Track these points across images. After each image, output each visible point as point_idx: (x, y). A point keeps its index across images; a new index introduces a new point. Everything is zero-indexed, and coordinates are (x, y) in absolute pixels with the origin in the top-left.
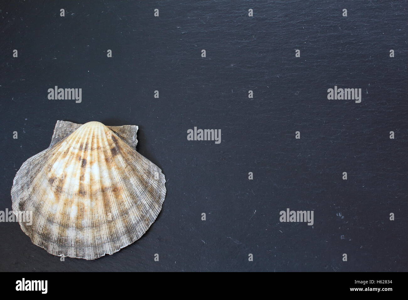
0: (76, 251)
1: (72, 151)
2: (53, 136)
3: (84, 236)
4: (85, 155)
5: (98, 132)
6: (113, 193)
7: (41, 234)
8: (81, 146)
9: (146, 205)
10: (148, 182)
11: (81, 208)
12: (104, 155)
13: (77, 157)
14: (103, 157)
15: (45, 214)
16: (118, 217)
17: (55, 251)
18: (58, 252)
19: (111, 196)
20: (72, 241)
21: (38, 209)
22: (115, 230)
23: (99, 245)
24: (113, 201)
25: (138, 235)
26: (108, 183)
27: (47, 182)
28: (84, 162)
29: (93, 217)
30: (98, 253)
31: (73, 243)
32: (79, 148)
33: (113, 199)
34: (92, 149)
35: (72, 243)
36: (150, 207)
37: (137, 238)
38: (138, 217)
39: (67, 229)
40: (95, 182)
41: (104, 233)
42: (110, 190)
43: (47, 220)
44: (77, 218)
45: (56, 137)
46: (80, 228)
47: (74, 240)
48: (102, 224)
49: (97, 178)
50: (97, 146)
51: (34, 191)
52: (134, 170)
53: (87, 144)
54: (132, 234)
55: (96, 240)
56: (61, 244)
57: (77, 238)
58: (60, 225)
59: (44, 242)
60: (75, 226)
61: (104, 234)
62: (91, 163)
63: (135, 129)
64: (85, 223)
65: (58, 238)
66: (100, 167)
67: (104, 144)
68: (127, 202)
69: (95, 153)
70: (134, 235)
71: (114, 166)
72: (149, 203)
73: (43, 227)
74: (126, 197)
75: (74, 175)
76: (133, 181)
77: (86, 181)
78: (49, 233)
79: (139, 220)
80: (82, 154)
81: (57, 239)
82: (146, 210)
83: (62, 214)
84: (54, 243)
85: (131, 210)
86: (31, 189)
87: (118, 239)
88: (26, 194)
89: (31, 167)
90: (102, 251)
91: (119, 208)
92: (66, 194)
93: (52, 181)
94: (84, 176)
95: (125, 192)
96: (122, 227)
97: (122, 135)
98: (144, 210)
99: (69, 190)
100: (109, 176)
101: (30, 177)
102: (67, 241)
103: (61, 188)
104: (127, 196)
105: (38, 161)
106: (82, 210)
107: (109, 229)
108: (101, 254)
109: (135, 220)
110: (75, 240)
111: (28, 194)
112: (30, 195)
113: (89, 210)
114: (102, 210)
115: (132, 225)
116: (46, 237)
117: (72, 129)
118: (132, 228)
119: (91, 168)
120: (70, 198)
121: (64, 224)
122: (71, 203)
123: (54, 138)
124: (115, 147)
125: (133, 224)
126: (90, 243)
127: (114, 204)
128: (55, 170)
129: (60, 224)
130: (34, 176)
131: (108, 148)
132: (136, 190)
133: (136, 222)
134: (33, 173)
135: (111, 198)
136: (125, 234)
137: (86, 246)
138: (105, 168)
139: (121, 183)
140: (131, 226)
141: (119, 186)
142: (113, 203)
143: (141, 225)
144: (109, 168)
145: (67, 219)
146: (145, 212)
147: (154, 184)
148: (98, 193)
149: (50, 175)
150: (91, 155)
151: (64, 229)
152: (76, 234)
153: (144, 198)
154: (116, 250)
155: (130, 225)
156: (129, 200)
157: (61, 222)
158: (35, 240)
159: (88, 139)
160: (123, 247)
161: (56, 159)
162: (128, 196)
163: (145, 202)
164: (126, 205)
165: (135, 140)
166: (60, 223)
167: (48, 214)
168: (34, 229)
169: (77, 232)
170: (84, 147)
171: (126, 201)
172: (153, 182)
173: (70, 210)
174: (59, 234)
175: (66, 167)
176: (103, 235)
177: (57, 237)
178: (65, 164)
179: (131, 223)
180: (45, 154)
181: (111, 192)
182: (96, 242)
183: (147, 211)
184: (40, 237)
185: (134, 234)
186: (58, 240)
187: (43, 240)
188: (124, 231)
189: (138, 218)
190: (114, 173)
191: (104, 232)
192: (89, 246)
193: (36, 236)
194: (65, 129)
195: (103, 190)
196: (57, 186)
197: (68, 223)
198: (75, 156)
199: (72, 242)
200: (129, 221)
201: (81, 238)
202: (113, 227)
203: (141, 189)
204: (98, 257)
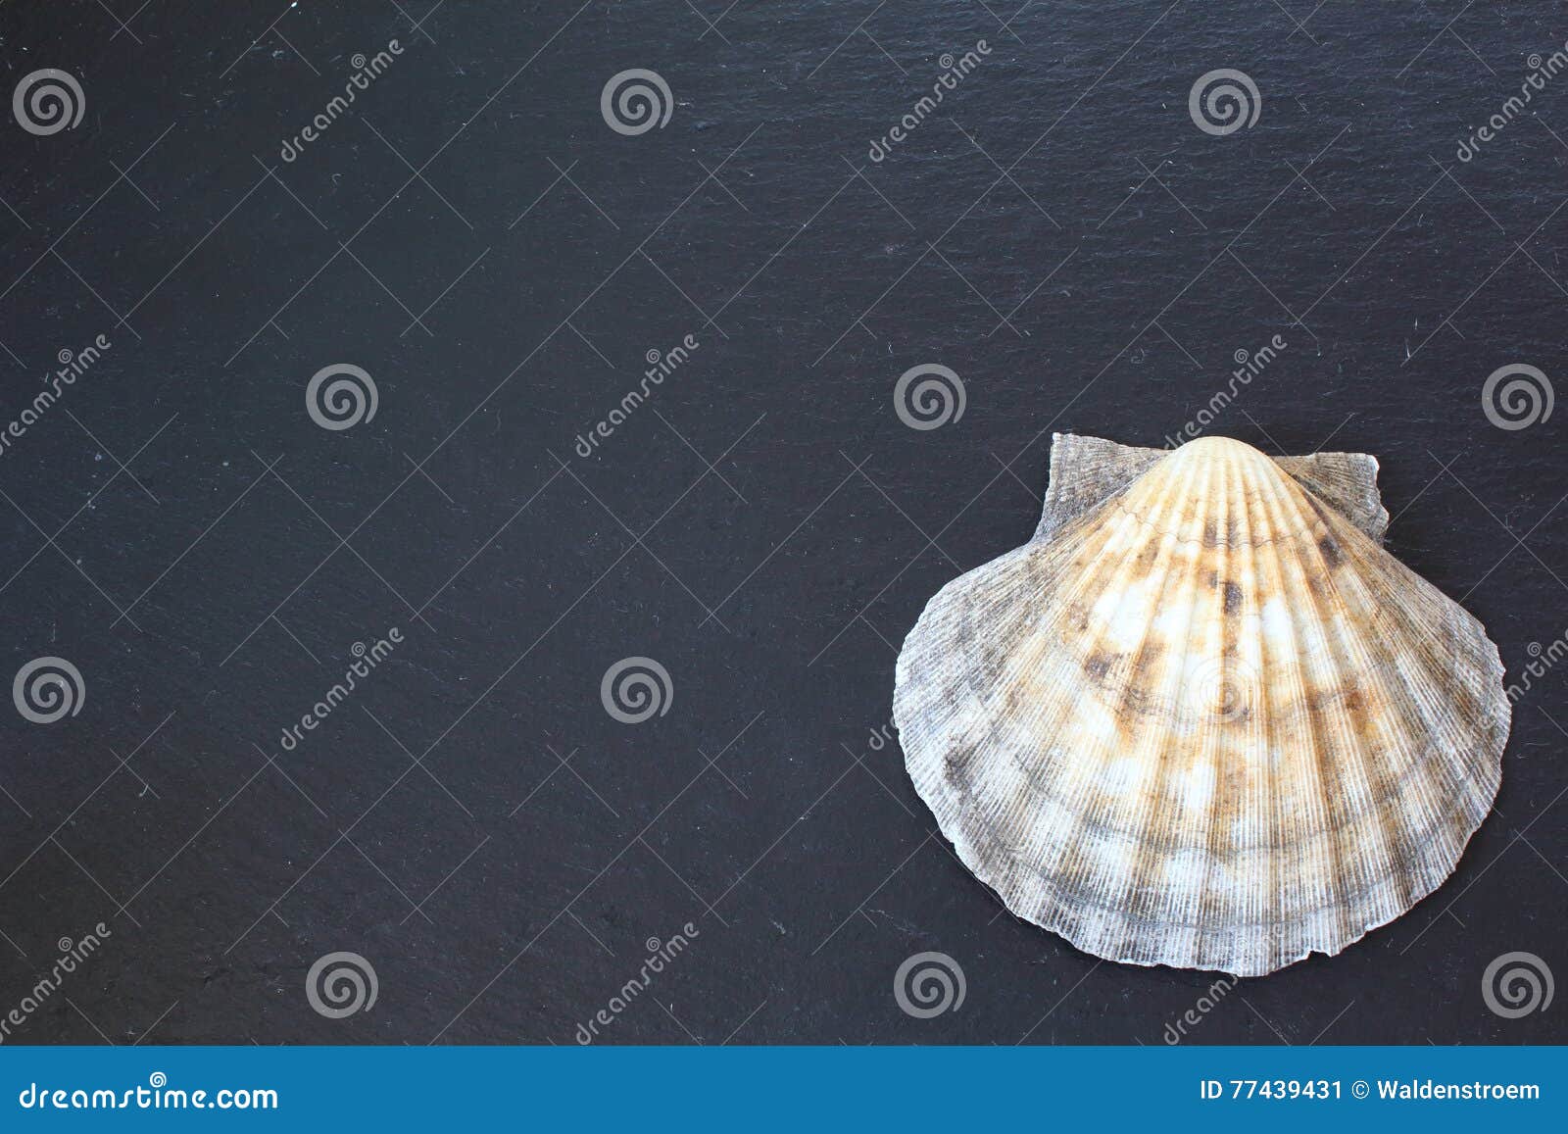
0: (1201, 942)
1: (1174, 552)
2: (1049, 495)
3: (1238, 884)
4: (1229, 566)
5: (1257, 476)
6: (1348, 715)
7: (1055, 877)
8: (1209, 535)
9: (1455, 763)
10: (1450, 674)
11: (1229, 772)
12: (1301, 567)
13: (1199, 573)
14: (1297, 573)
15: (1077, 796)
16: (1370, 806)
17: (1110, 944)
18: (1123, 945)
19: (1344, 725)
20: (1187, 902)
21: (1039, 778)
22: (1354, 859)
23: (1293, 917)
24: (1350, 746)
25: (1430, 879)
26: (1330, 674)
27: (1080, 671)
28: (1231, 596)
29: (1275, 808)
30: (1283, 951)
31: (1193, 911)
32: (1200, 539)
33: (1350, 736)
34: (1254, 543)
35: (1190, 911)
36: (1470, 770)
37: (1427, 890)
38: (1432, 806)
39: (1169, 857)
40: (1281, 672)
41: (1316, 870)
42: (1338, 701)
43: (1084, 820)
44: (1216, 813)
45: (1062, 499)
46: (1219, 850)
47: (1198, 897)
48: (1310, 836)
49: (1285, 654)
50: (1272, 532)
51: (1015, 706)
52: (1401, 622)
53: (1231, 524)
54: (1409, 873)
55: (1282, 898)
56: (1139, 913)
57: (1207, 890)
58: (1142, 841)
59: (1063, 907)
60: (1205, 842)
61: (1317, 875)
62: (1260, 596)
63: (1366, 464)
64: (1247, 829)
65: (1130, 891)
66: (1293, 611)
67: (1291, 525)
68: (1397, 748)
69: (1268, 556)
70: (1417, 877)
71: (1343, 609)
72: (1464, 755)
73: (1063, 847)
74: (1394, 730)
75: (1193, 643)
76: (1407, 665)
77: (1248, 669)
78: (1089, 873)
79: (1438, 818)
80: (1218, 561)
81: (1125, 897)
82: (1453, 779)
83: (1153, 797)
84: (1111, 909)
85: (1410, 779)
86: (999, 701)
87: (1363, 893)
88: (972, 718)
89: (976, 614)
90: (1299, 943)
91: (1370, 773)
92: (1167, 718)
93: (1097, 666)
94: (1239, 647)
95: (1389, 709)
96: (1383, 846)
97: (1324, 491)
98: (1449, 778)
99: (1177, 703)
100: (1330, 647)
101: (984, 655)
102: (1164, 904)
103: (1143, 694)
104: (1396, 726)
105: (1004, 591)
106: (1235, 781)
107: (1334, 856)
108: (1293, 954)
109: (1424, 818)
110: (1201, 898)
111: (986, 720)
112: (993, 724)
113: (1264, 779)
114: (1314, 781)
115: (1411, 839)
116: (1071, 886)
117: (1120, 465)
118: (1410, 852)
119: (1261, 617)
120: (1181, 734)
121: (1156, 834)
122: (1186, 754)
123: (1055, 501)
124: (1326, 536)
125: (1416, 835)
126: (1260, 909)
127: (1356, 758)
128: (1105, 622)
129: (1143, 837)
130: (1002, 651)
131: (1308, 537)
132: (1419, 702)
133: (1429, 828)
134: (996, 640)
135: (1343, 733)
136: (1389, 874)
137: (1244, 921)
138: (1313, 615)
139: (1372, 677)
140: (1407, 844)
141: (1366, 687)
142: (1349, 754)
143: (1441, 839)
144: (1326, 619)
145: (1172, 818)
146: (1451, 787)
147: (1471, 680)
148: (1297, 715)
149: (1086, 644)
150: (1255, 565)
151: (1154, 857)
152: (1206, 874)
153: (1449, 735)
154: (1350, 936)
155: (1405, 841)
156: (1401, 740)
157: (1146, 828)
158: (1026, 900)
159: (1230, 504)
160: (1377, 925)
161: (1101, 584)
162: (1399, 727)
163: (1452, 752)
164: (1394, 761)
165: (1379, 511)
166: (1144, 832)
167: (1088, 799)
168: (1019, 857)
169: (1210, 868)
170: (1221, 533)
171: (1392, 745)
172: (1468, 672)
173: (1182, 779)
174: (1135, 875)
175: (1157, 611)
176: (1314, 878)
177: (1127, 887)
178: (1153, 600)
179: (1410, 829)
180: (1030, 566)
181: (1344, 710)
182: (1283, 906)
183: (1457, 786)
184: (1050, 888)
185: (1415, 874)
186: (1129, 897)
187: (1061, 899)
188: (1387, 861)
189: (1435, 811)
190: (1344, 637)
191: (1319, 867)
192: (1257, 923)
193: (1031, 883)
194: (1094, 467)
195: (1314, 703)
196: (1128, 689)
197: (1174, 831)
198: (1191, 570)
199: (1191, 905)
200: (1402, 823)
201: (1223, 890)
202: (1345, 847)
203: (1437, 699)
204: (1280, 964)
